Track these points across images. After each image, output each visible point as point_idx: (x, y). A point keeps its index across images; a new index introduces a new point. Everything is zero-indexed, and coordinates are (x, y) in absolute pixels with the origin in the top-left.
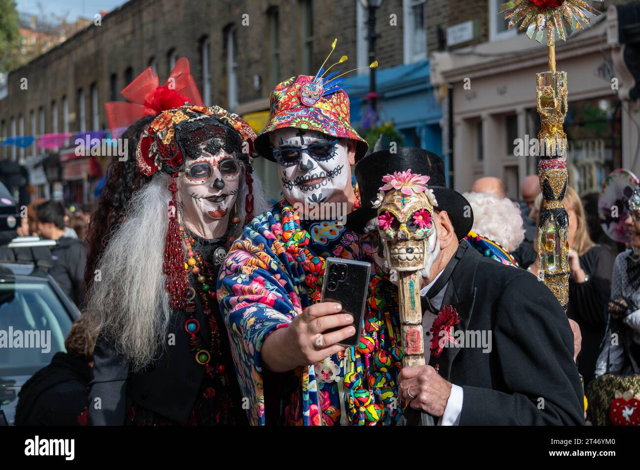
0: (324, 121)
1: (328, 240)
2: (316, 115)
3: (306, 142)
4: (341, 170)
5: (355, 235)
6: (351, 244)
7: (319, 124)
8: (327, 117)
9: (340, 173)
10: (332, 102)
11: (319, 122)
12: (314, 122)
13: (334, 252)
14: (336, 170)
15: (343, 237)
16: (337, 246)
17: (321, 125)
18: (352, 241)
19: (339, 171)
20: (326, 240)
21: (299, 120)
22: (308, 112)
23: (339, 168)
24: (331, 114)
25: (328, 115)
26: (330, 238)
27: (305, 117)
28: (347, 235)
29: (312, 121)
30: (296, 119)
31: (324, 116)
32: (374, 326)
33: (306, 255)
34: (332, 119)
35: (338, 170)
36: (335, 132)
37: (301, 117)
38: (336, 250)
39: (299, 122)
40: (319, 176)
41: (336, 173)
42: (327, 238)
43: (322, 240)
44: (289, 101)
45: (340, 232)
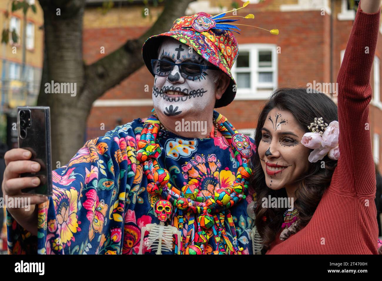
0: (203, 46)
1: (180, 155)
2: (198, 39)
3: (181, 58)
4: (204, 94)
5: (204, 158)
6: (198, 165)
7: (196, 45)
8: (207, 45)
9: (201, 96)
10: (219, 39)
11: (198, 44)
12: (194, 42)
13: (183, 168)
14: (199, 91)
15: (193, 158)
16: (186, 163)
17: (198, 46)
18: (200, 163)
19: (201, 94)
20: (178, 155)
21: (182, 36)
22: (193, 34)
23: (202, 91)
24: (212, 44)
25: (209, 44)
26: (181, 154)
27: (188, 36)
28: (197, 156)
29: (192, 41)
30: (180, 34)
31: (205, 43)
32: (202, 238)
33: (154, 166)
34: (211, 48)
35: (200, 92)
36: (208, 57)
37: (185, 35)
38: (184, 167)
39: (181, 37)
40: (182, 91)
41: (198, 94)
42: (179, 154)
43: (174, 154)
44: (183, 24)
45: (191, 152)
